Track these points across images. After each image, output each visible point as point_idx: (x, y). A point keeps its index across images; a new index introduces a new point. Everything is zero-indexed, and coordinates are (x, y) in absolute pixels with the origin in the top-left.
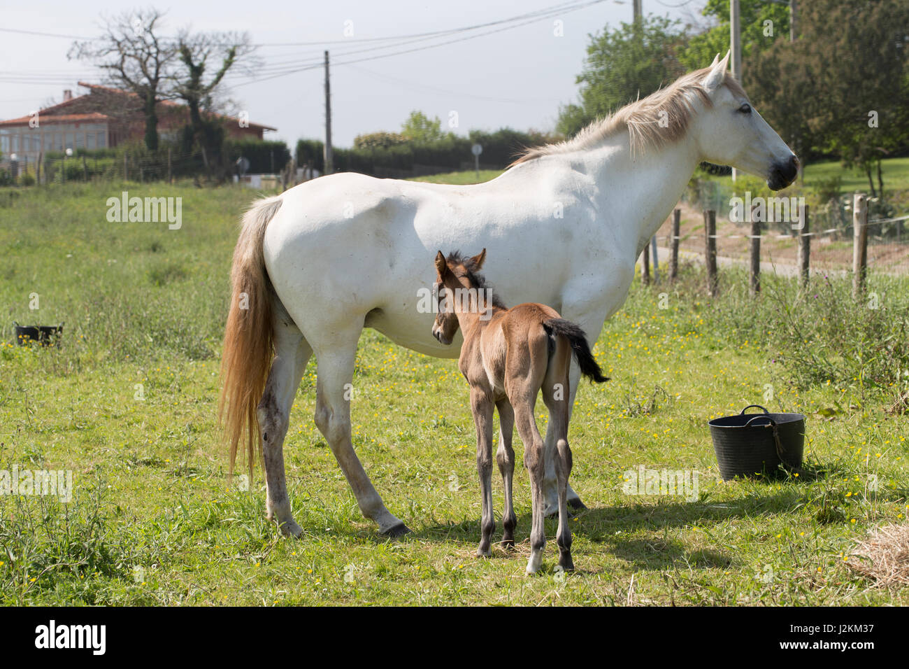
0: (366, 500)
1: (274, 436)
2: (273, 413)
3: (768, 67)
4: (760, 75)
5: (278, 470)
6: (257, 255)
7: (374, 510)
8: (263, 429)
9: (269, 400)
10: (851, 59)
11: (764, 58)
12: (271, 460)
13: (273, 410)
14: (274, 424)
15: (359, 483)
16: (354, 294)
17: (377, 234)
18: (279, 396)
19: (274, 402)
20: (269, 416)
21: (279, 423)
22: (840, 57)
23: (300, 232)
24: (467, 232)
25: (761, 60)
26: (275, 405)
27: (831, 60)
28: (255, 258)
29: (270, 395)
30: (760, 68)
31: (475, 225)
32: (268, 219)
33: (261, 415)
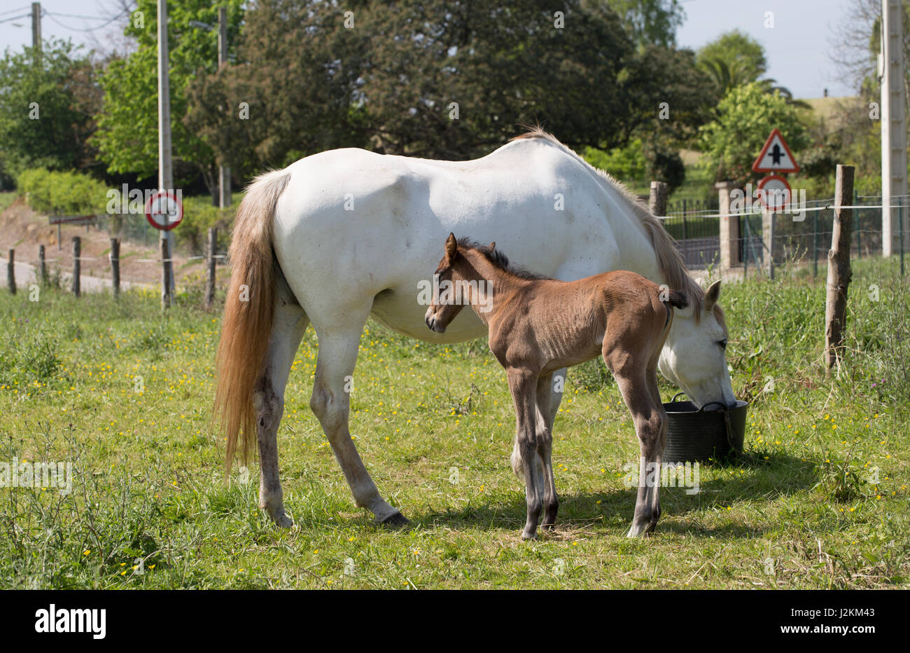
0: (362, 488)
1: (271, 422)
2: (270, 397)
3: (213, 91)
4: (205, 99)
5: (273, 457)
6: (267, 230)
7: (369, 499)
8: (260, 414)
9: (265, 384)
10: (303, 84)
11: (210, 82)
12: (267, 447)
13: (270, 395)
14: (271, 409)
15: (355, 471)
16: (371, 274)
17: (395, 213)
18: (275, 379)
19: (270, 385)
20: (266, 400)
21: (275, 408)
22: (292, 81)
23: (317, 207)
24: (481, 211)
25: (207, 85)
26: (272, 389)
27: (283, 83)
28: (264, 233)
29: (265, 378)
30: (205, 92)
31: (486, 204)
32: (278, 192)
33: (258, 400)
